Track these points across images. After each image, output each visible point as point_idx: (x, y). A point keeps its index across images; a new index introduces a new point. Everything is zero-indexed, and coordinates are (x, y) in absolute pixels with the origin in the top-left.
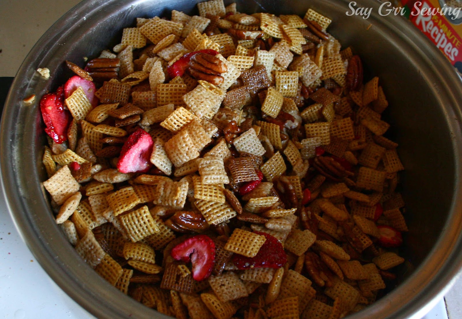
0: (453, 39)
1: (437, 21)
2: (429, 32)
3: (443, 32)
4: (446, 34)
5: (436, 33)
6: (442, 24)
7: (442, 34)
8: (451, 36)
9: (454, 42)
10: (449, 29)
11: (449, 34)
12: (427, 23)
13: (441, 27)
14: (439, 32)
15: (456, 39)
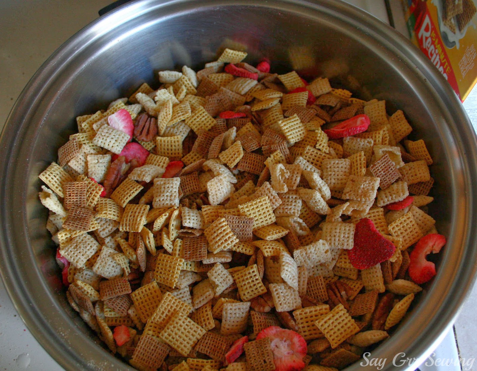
0: (445, 63)
1: (434, 40)
2: (427, 49)
3: (438, 53)
4: (440, 56)
5: (433, 52)
6: (438, 44)
7: (437, 55)
8: (443, 59)
9: (445, 67)
10: (442, 51)
11: (442, 57)
12: (427, 38)
13: (437, 46)
14: (435, 52)
15: (447, 64)
